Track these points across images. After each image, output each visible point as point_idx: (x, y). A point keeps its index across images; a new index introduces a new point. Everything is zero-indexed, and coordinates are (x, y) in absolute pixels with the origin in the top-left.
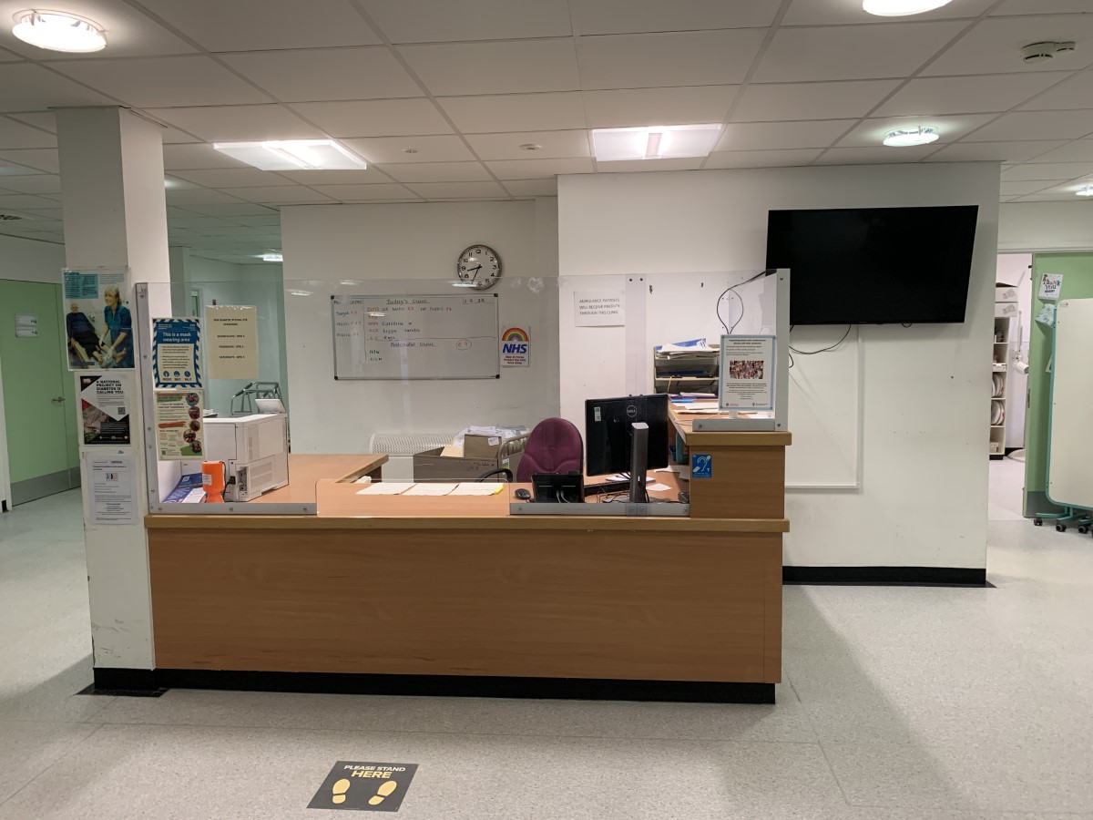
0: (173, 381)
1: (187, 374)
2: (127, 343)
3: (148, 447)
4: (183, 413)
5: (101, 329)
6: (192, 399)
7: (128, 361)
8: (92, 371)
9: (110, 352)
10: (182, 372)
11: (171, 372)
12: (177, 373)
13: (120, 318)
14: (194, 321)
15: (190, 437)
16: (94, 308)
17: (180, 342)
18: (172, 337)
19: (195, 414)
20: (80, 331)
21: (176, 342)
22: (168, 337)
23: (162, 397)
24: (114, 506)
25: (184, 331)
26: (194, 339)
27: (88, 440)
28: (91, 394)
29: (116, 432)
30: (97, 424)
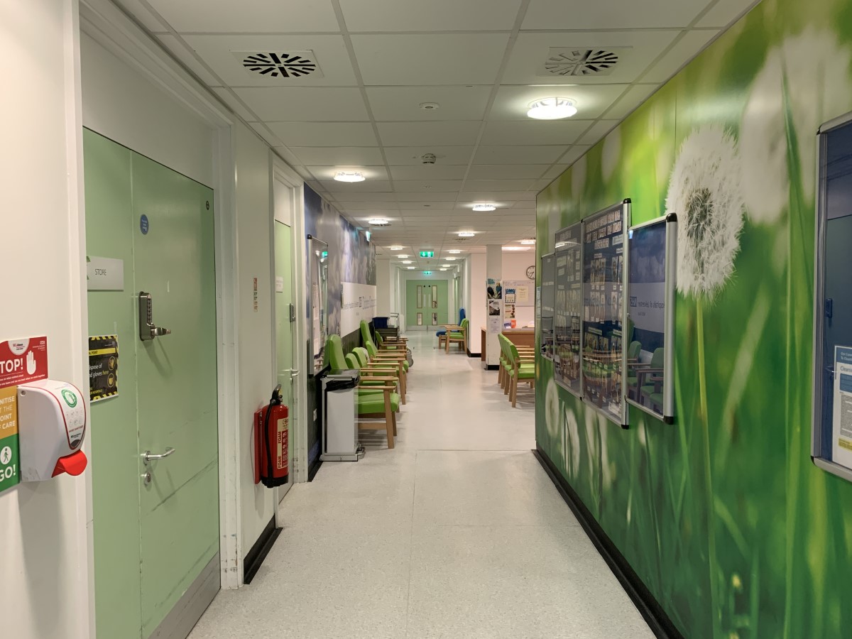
0: (509, 302)
1: (513, 300)
2: (501, 294)
3: (503, 316)
4: (511, 308)
5: (495, 291)
6: (513, 306)
7: (500, 298)
8: (492, 300)
9: (496, 296)
11: (509, 300)
13: (499, 288)
15: (512, 314)
16: (494, 287)
17: (511, 294)
19: (514, 309)
20: (490, 291)
22: (509, 293)
23: (506, 305)
24: (495, 329)
25: (512, 291)
26: (514, 293)
27: (490, 315)
28: (492, 305)
29: (496, 313)
30: (492, 311)
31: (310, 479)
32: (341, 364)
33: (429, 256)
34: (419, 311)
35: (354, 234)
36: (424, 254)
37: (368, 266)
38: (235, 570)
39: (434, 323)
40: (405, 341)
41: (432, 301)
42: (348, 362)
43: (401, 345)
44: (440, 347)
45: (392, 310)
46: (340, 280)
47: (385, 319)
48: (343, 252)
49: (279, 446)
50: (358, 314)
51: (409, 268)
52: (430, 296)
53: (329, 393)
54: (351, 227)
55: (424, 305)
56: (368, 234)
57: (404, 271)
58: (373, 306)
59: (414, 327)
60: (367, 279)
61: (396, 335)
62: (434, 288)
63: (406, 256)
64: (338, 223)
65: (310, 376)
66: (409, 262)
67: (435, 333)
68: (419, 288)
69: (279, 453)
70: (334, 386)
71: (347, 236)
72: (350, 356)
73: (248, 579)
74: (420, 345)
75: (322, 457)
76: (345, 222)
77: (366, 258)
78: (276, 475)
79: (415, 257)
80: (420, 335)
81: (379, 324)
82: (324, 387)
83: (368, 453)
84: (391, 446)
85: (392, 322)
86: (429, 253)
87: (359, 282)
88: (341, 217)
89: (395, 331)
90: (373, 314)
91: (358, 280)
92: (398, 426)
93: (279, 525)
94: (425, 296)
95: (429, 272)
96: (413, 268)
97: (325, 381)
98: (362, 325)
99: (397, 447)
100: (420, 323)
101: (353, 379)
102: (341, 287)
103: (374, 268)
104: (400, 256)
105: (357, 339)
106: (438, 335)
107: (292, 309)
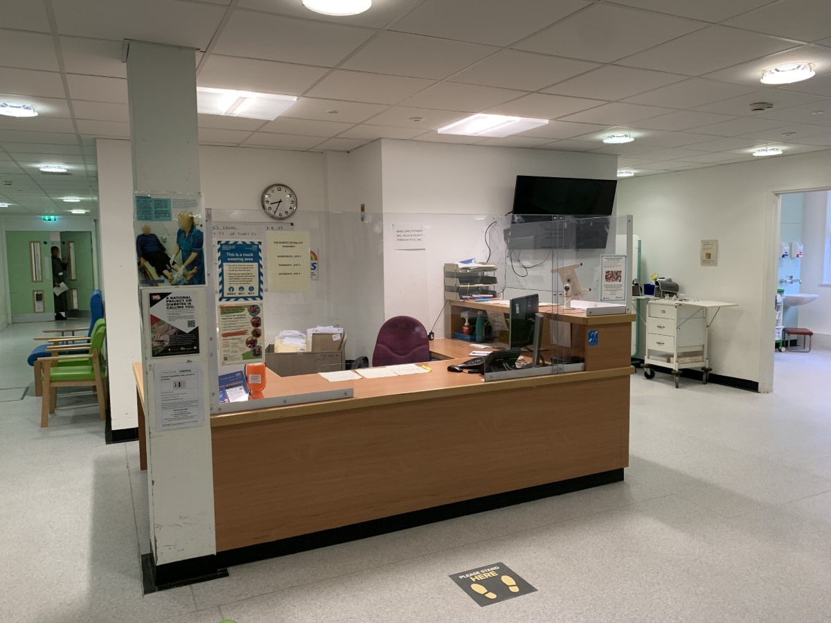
0: (237, 295)
1: (251, 289)
2: (199, 262)
3: (212, 355)
4: (246, 321)
5: (173, 250)
6: (254, 310)
7: (199, 278)
8: (161, 289)
9: (180, 270)
10: (246, 287)
11: (236, 287)
12: (242, 288)
13: (192, 239)
14: (256, 243)
15: (252, 343)
16: (167, 232)
17: (245, 262)
18: (236, 257)
19: (257, 323)
20: (151, 251)
21: (240, 262)
22: (233, 257)
23: (225, 310)
24: (181, 412)
25: (248, 252)
26: (257, 259)
27: (156, 353)
28: (160, 310)
29: (185, 343)
30: (166, 338)
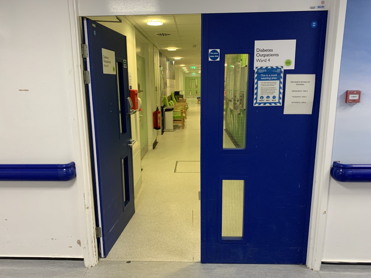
31: (162, 134)
32: (168, 105)
33: (194, 68)
34: (190, 89)
35: (169, 62)
36: (192, 68)
37: (173, 73)
38: (151, 146)
39: (196, 94)
40: (185, 100)
41: (195, 86)
42: (169, 104)
43: (184, 101)
44: (198, 103)
45: (180, 89)
46: (166, 79)
47: (178, 92)
48: (167, 69)
49: (159, 120)
50: (170, 90)
51: (186, 72)
52: (194, 83)
53: (165, 112)
54: (168, 60)
55: (192, 87)
56: (173, 62)
57: (184, 73)
58: (174, 87)
59: (188, 96)
60: (173, 78)
61: (183, 98)
62: (196, 80)
63: (186, 68)
64: (165, 59)
65: (161, 107)
66: (187, 70)
67: (196, 98)
68: (190, 80)
69: (159, 122)
70: (167, 110)
71: (168, 63)
72: (170, 103)
73: (154, 148)
74: (190, 103)
75: (164, 130)
76: (167, 59)
77: (172, 70)
78: (158, 127)
79: (189, 69)
80: (190, 99)
81: (177, 93)
82: (164, 110)
83: (176, 130)
84: (183, 128)
85: (180, 93)
86: (194, 67)
87: (171, 79)
88: (166, 57)
89: (182, 96)
90: (174, 90)
91: (170, 78)
92: (185, 124)
93: (157, 141)
94: (192, 83)
95: (194, 73)
96: (188, 72)
97: (164, 109)
98: (172, 94)
99: (184, 129)
100: (190, 95)
101: (172, 108)
102: (166, 80)
103: (174, 73)
104: (183, 68)
105: (171, 98)
106: (197, 98)
107: (156, 87)
